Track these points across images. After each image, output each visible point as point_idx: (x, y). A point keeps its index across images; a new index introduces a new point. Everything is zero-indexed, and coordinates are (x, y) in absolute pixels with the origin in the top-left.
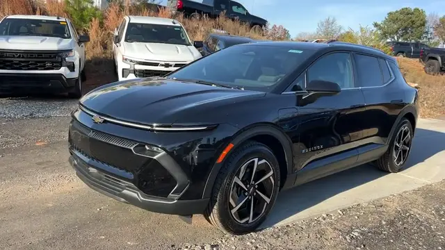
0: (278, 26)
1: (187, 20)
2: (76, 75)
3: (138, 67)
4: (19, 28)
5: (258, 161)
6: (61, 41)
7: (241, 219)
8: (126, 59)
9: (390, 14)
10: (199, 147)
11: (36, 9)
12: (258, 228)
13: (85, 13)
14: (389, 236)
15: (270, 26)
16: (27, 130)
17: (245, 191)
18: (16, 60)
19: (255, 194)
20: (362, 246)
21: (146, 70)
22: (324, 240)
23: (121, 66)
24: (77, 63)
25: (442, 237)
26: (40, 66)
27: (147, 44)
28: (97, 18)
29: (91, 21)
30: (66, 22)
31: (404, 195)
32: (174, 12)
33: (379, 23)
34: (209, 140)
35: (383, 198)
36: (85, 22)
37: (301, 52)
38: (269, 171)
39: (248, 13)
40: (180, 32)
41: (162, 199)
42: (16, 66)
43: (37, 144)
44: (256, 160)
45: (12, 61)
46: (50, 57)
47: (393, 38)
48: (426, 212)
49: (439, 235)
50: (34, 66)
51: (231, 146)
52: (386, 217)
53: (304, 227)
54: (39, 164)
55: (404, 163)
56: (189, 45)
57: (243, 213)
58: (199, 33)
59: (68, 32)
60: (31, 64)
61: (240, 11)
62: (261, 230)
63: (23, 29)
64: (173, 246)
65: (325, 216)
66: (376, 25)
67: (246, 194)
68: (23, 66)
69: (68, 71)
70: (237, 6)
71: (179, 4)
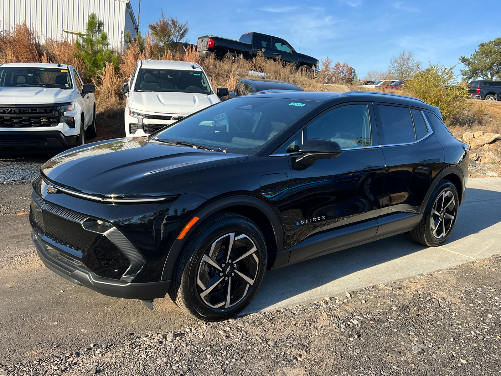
0: (341, 64)
1: (218, 62)
2: (76, 131)
3: (147, 121)
4: (16, 78)
5: (235, 236)
6: (60, 92)
7: (214, 303)
8: (133, 113)
9: (482, 45)
10: (167, 219)
11: (43, 55)
12: (240, 315)
13: (99, 57)
14: (395, 324)
15: (321, 67)
16: (12, 198)
17: (220, 271)
18: (7, 116)
19: (233, 274)
20: (356, 337)
21: (156, 125)
22: (312, 329)
23: (128, 120)
24: (78, 118)
25: (460, 327)
26: (34, 123)
27: (160, 94)
28: (112, 63)
29: (105, 66)
30: (68, 70)
31: (435, 275)
32: (204, 52)
33: (467, 57)
34: (176, 211)
35: (408, 278)
36: (99, 67)
37: (304, 105)
38: (251, 247)
39: (294, 51)
40: (200, 78)
41: (114, 282)
42: (6, 123)
43: (18, 214)
44: (232, 235)
45: (3, 117)
46: (46, 112)
47: (486, 75)
48: (453, 295)
49: (457, 324)
50: (28, 123)
51: (195, 219)
52: (401, 301)
53: (297, 313)
54: (13, 237)
55: (446, 236)
56: (211, 93)
57: (216, 296)
58: (232, 78)
59: (69, 82)
60: (24, 120)
61: (285, 49)
62: (242, 317)
63: (21, 79)
64: (131, 334)
65: (328, 299)
66: (464, 60)
67: (221, 274)
68: (16, 123)
69: (67, 127)
70: (281, 43)
71: (210, 43)
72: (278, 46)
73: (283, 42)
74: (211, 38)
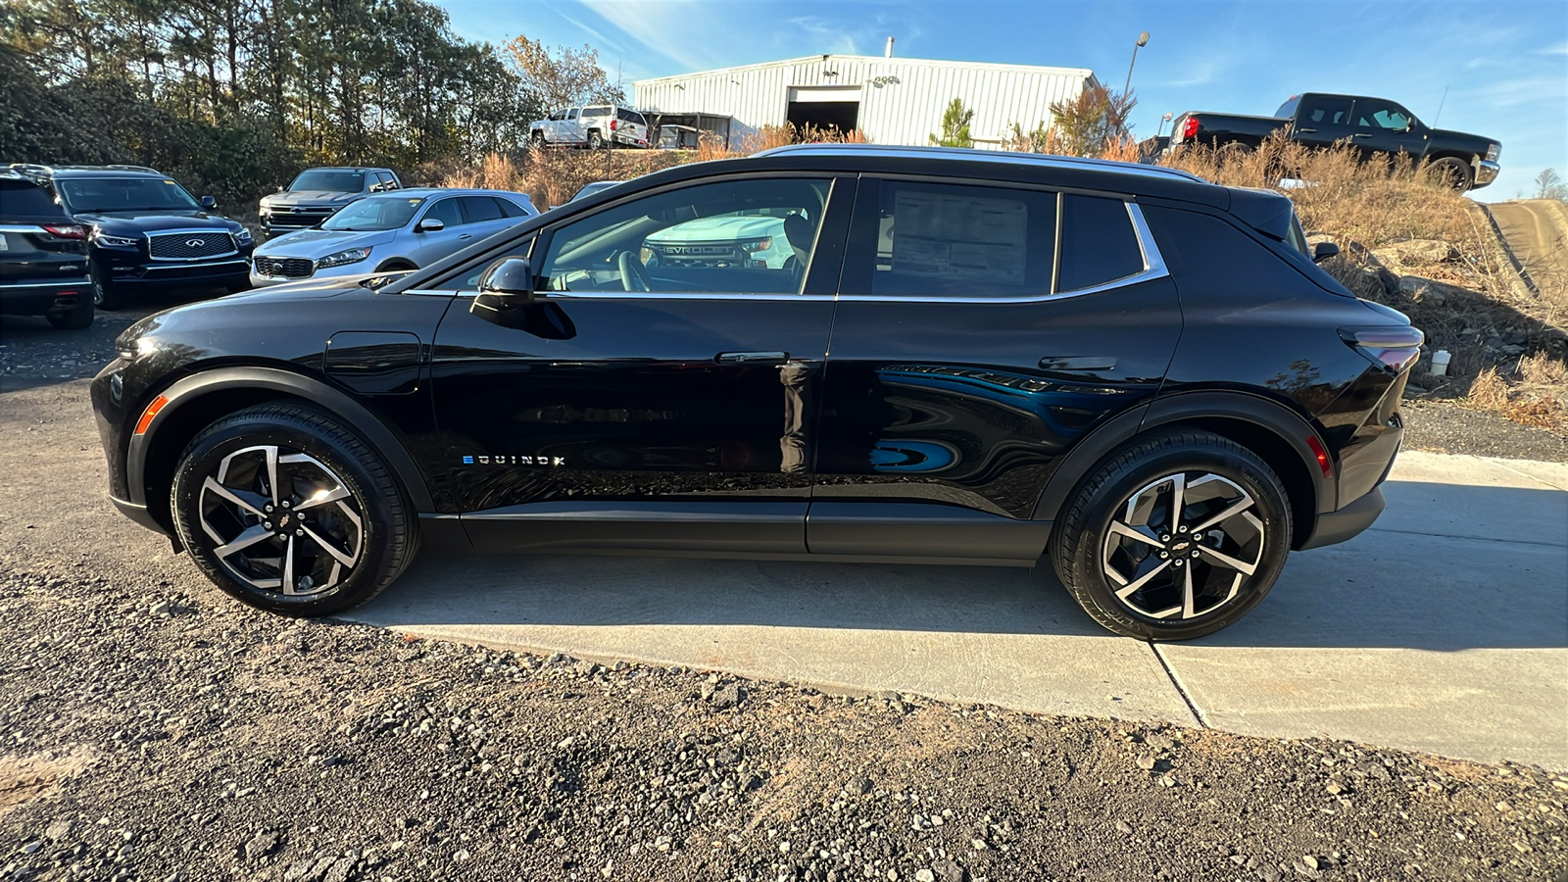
17: (263, 518)
19: (299, 532)
44: (270, 449)
51: (162, 401)
61: (1397, 123)
67: (268, 525)
70: (1386, 112)
71: (1189, 127)
72: (1382, 118)
73: (1392, 107)
74: (1193, 117)
